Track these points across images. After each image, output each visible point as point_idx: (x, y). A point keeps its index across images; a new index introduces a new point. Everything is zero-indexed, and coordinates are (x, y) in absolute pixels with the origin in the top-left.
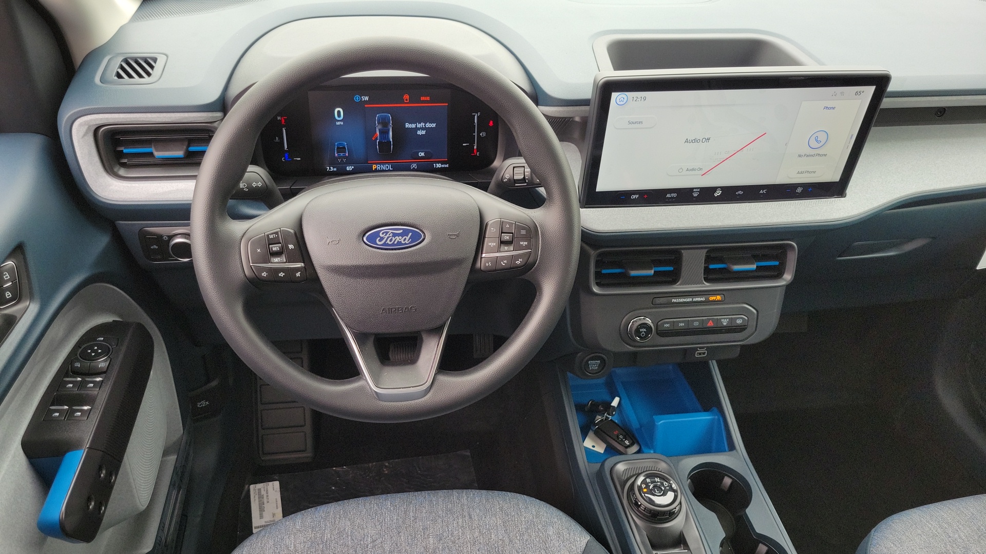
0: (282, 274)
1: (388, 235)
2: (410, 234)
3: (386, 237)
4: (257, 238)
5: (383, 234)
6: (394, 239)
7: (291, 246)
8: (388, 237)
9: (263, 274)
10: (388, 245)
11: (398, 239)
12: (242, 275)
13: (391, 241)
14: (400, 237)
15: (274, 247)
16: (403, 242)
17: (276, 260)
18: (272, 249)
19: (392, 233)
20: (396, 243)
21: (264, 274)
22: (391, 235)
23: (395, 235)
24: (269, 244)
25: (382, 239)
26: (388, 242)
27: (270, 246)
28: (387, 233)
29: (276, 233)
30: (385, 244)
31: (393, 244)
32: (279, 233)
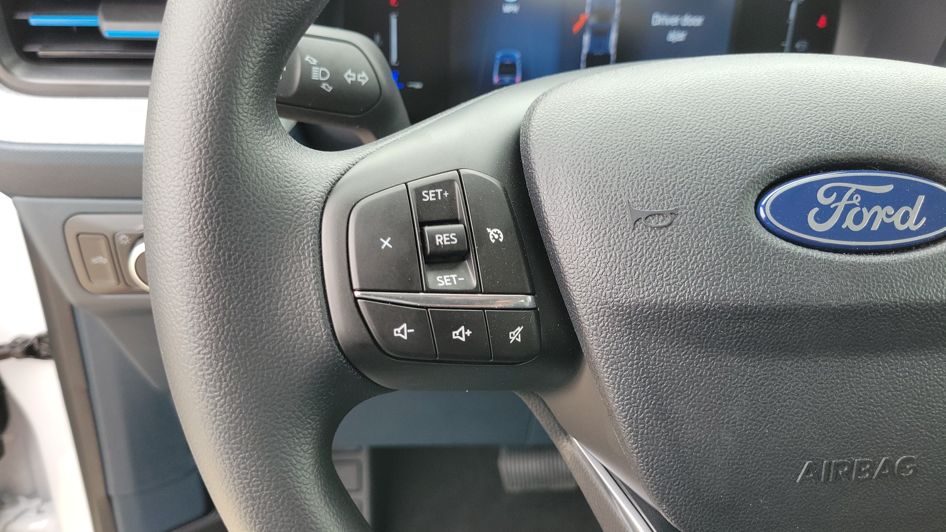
0: (461, 334)
1: (845, 201)
2: (921, 199)
3: (841, 206)
4: (379, 200)
5: (827, 194)
6: (867, 216)
7: (495, 234)
8: (848, 208)
9: (397, 332)
10: (849, 234)
11: (882, 214)
12: (323, 333)
13: (858, 219)
14: (890, 210)
15: (442, 233)
16: (900, 227)
17: (444, 280)
18: (433, 240)
19: (857, 191)
20: (875, 227)
21: (402, 332)
22: (857, 200)
23: (869, 200)
24: (422, 224)
25: (825, 214)
26: (849, 223)
27: (427, 229)
28: (841, 192)
29: (447, 185)
30: (838, 231)
31: (867, 234)
32: (457, 186)
